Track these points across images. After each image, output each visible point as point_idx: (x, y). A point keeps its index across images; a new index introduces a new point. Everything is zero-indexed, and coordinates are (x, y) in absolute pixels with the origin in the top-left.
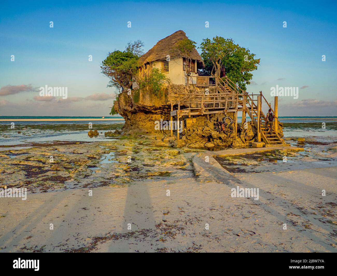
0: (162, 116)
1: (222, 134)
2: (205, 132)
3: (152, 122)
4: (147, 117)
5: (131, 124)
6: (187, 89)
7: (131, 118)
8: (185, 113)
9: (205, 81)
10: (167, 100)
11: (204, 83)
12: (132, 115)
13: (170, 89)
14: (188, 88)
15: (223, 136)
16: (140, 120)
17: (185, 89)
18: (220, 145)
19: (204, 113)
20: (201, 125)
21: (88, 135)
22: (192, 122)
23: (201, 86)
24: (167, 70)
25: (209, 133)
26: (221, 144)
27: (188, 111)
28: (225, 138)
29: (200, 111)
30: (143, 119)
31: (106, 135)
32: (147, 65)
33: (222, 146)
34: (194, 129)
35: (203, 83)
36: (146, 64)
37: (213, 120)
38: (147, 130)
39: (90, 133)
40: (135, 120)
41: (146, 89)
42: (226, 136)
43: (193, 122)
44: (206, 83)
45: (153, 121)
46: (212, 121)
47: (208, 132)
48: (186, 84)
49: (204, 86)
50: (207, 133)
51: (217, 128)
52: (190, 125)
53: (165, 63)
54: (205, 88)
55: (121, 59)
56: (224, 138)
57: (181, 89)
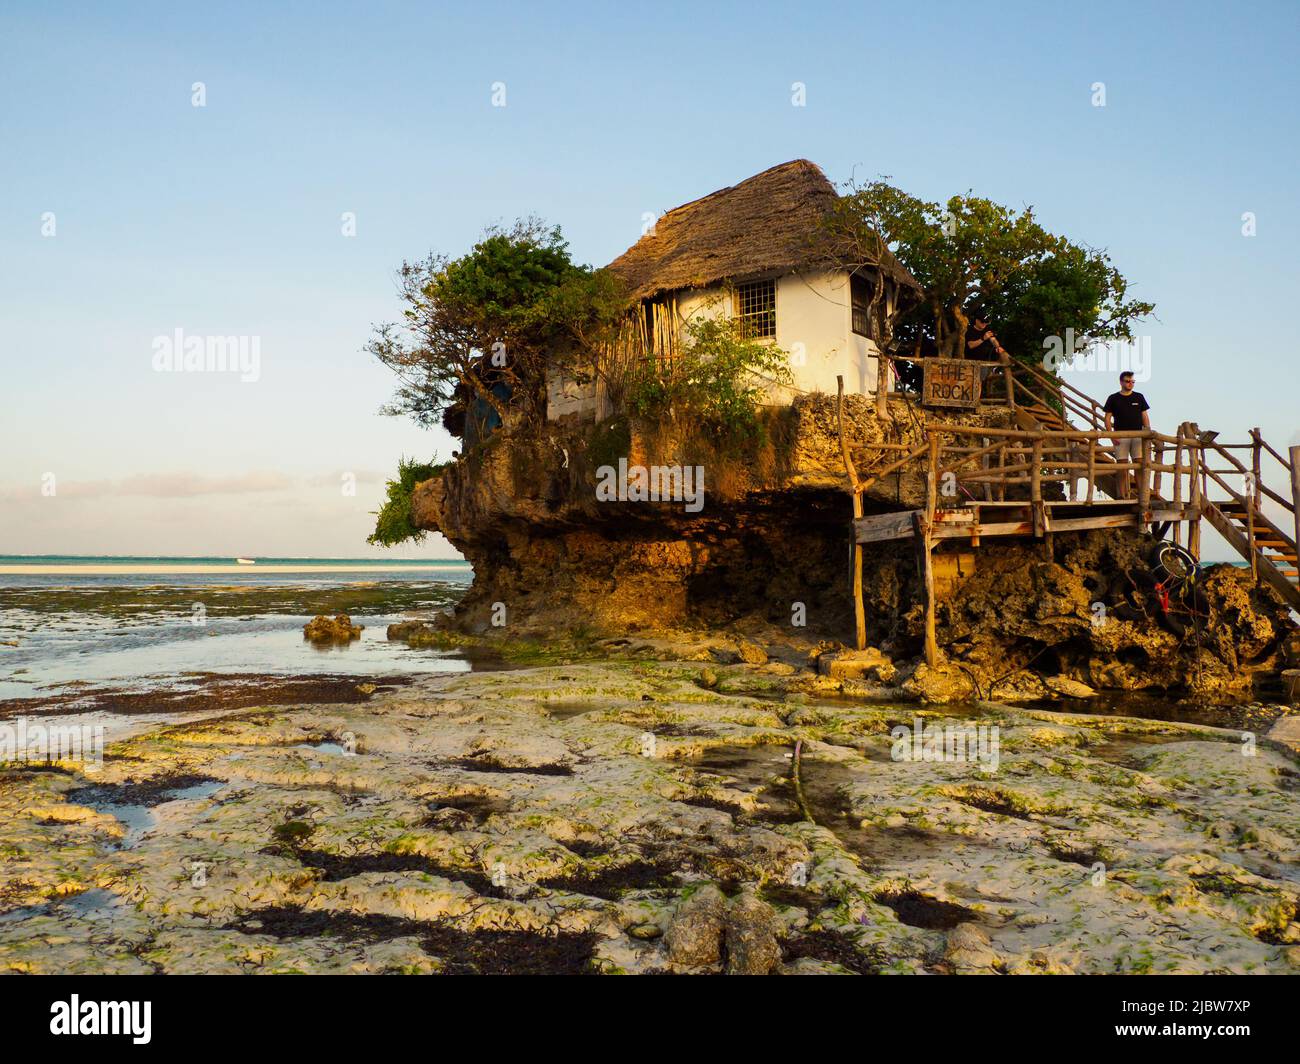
0: (700, 551)
1: (1149, 633)
2: (1046, 622)
3: (646, 575)
4: (617, 552)
5: (520, 584)
6: (879, 419)
7: (527, 558)
8: (958, 525)
9: (961, 383)
10: (785, 468)
11: (957, 392)
12: (530, 543)
13: (807, 414)
14: (884, 413)
15: (1157, 642)
16: (581, 564)
17: (874, 416)
18: (1125, 686)
19: (1048, 528)
20: (1013, 589)
21: (307, 636)
22: (955, 575)
23: (943, 402)
24: (767, 327)
25: (1071, 628)
26: (1130, 683)
27: (969, 517)
28: (1166, 651)
29: (1021, 516)
30: (593, 564)
31: (394, 635)
32: (654, 305)
33: (1138, 690)
34: (972, 605)
35: (951, 392)
36: (648, 303)
37: (1083, 562)
38: (630, 614)
39: (316, 629)
40: (543, 566)
41: (666, 416)
42: (1171, 640)
43: (961, 574)
44: (964, 393)
45: (650, 572)
46: (1076, 566)
47: (1062, 620)
48: (875, 393)
49: (957, 404)
50: (1059, 627)
51: (1120, 600)
52: (948, 589)
53: (748, 296)
54: (959, 415)
55: (525, 273)
56: (1160, 652)
57: (857, 413)
